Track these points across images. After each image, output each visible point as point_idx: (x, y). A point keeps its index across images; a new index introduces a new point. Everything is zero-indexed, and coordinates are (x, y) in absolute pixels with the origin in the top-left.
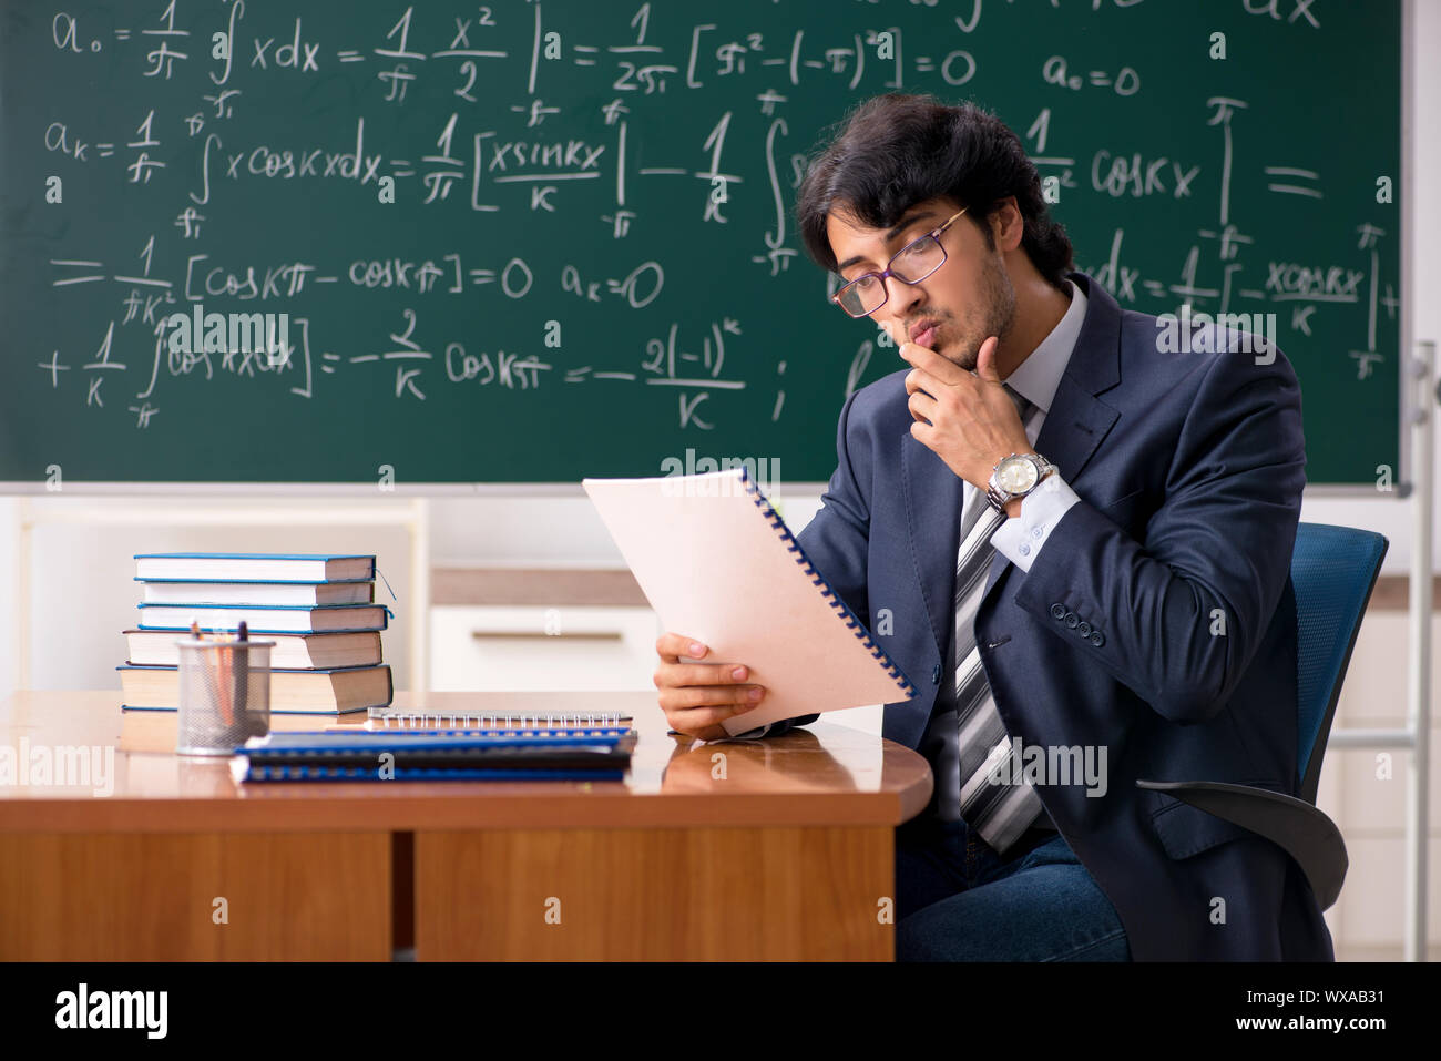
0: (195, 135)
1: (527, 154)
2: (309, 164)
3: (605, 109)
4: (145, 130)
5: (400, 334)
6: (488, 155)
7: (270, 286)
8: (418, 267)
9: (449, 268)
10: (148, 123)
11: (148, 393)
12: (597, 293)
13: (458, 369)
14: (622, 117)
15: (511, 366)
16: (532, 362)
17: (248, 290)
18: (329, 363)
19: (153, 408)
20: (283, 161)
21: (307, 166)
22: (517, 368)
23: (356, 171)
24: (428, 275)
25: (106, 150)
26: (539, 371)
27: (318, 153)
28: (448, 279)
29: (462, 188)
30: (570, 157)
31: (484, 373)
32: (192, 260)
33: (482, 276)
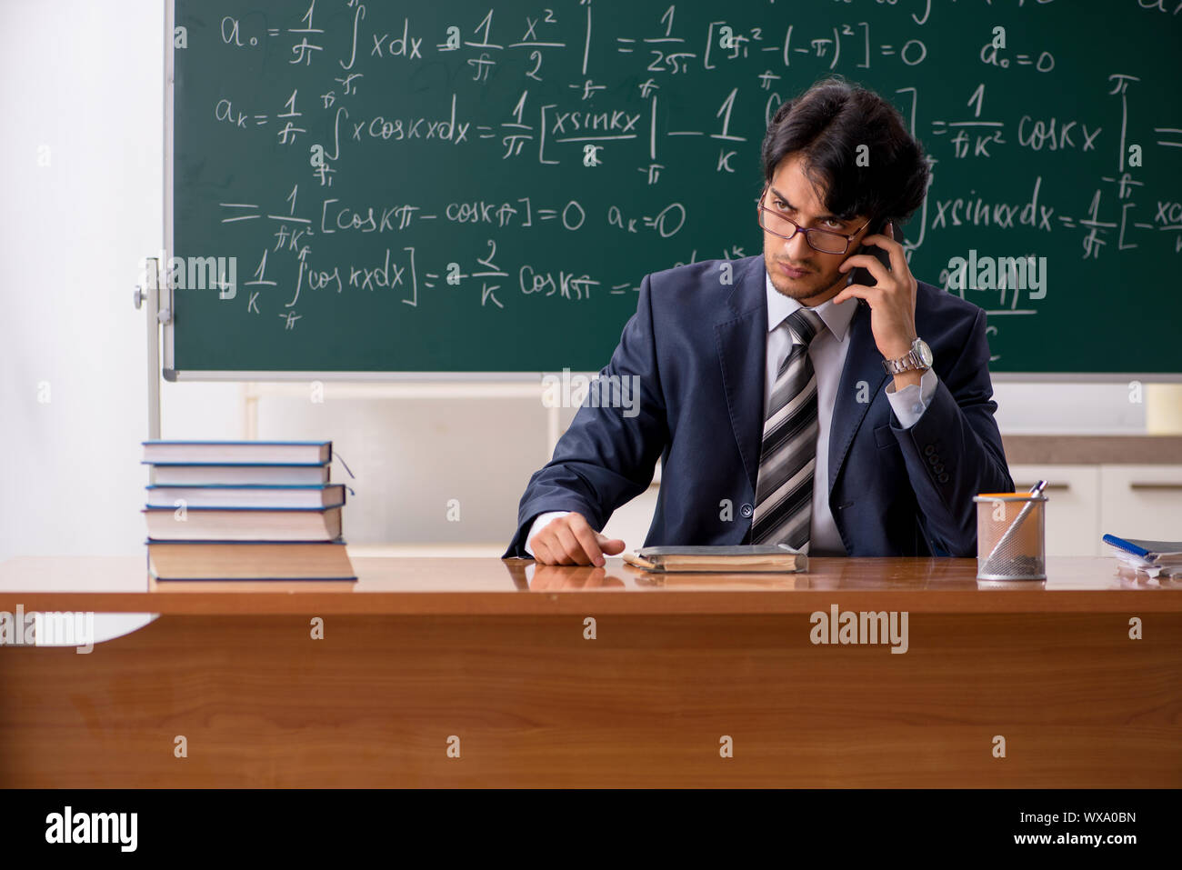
0: (329, 108)
1: (581, 121)
2: (414, 129)
3: (641, 86)
4: (291, 104)
5: (485, 260)
6: (551, 122)
7: (385, 222)
8: (498, 207)
9: (522, 208)
10: (293, 99)
11: (293, 304)
12: (635, 226)
13: (529, 285)
14: (654, 92)
15: (569, 282)
16: (585, 279)
17: (369, 225)
18: (431, 281)
19: (297, 315)
20: (395, 127)
21: (413, 131)
22: (574, 284)
23: (451, 135)
24: (506, 213)
25: (262, 119)
26: (590, 285)
27: (422, 120)
28: (521, 216)
29: (531, 147)
30: (614, 123)
31: (548, 287)
32: (326, 202)
33: (547, 214)
